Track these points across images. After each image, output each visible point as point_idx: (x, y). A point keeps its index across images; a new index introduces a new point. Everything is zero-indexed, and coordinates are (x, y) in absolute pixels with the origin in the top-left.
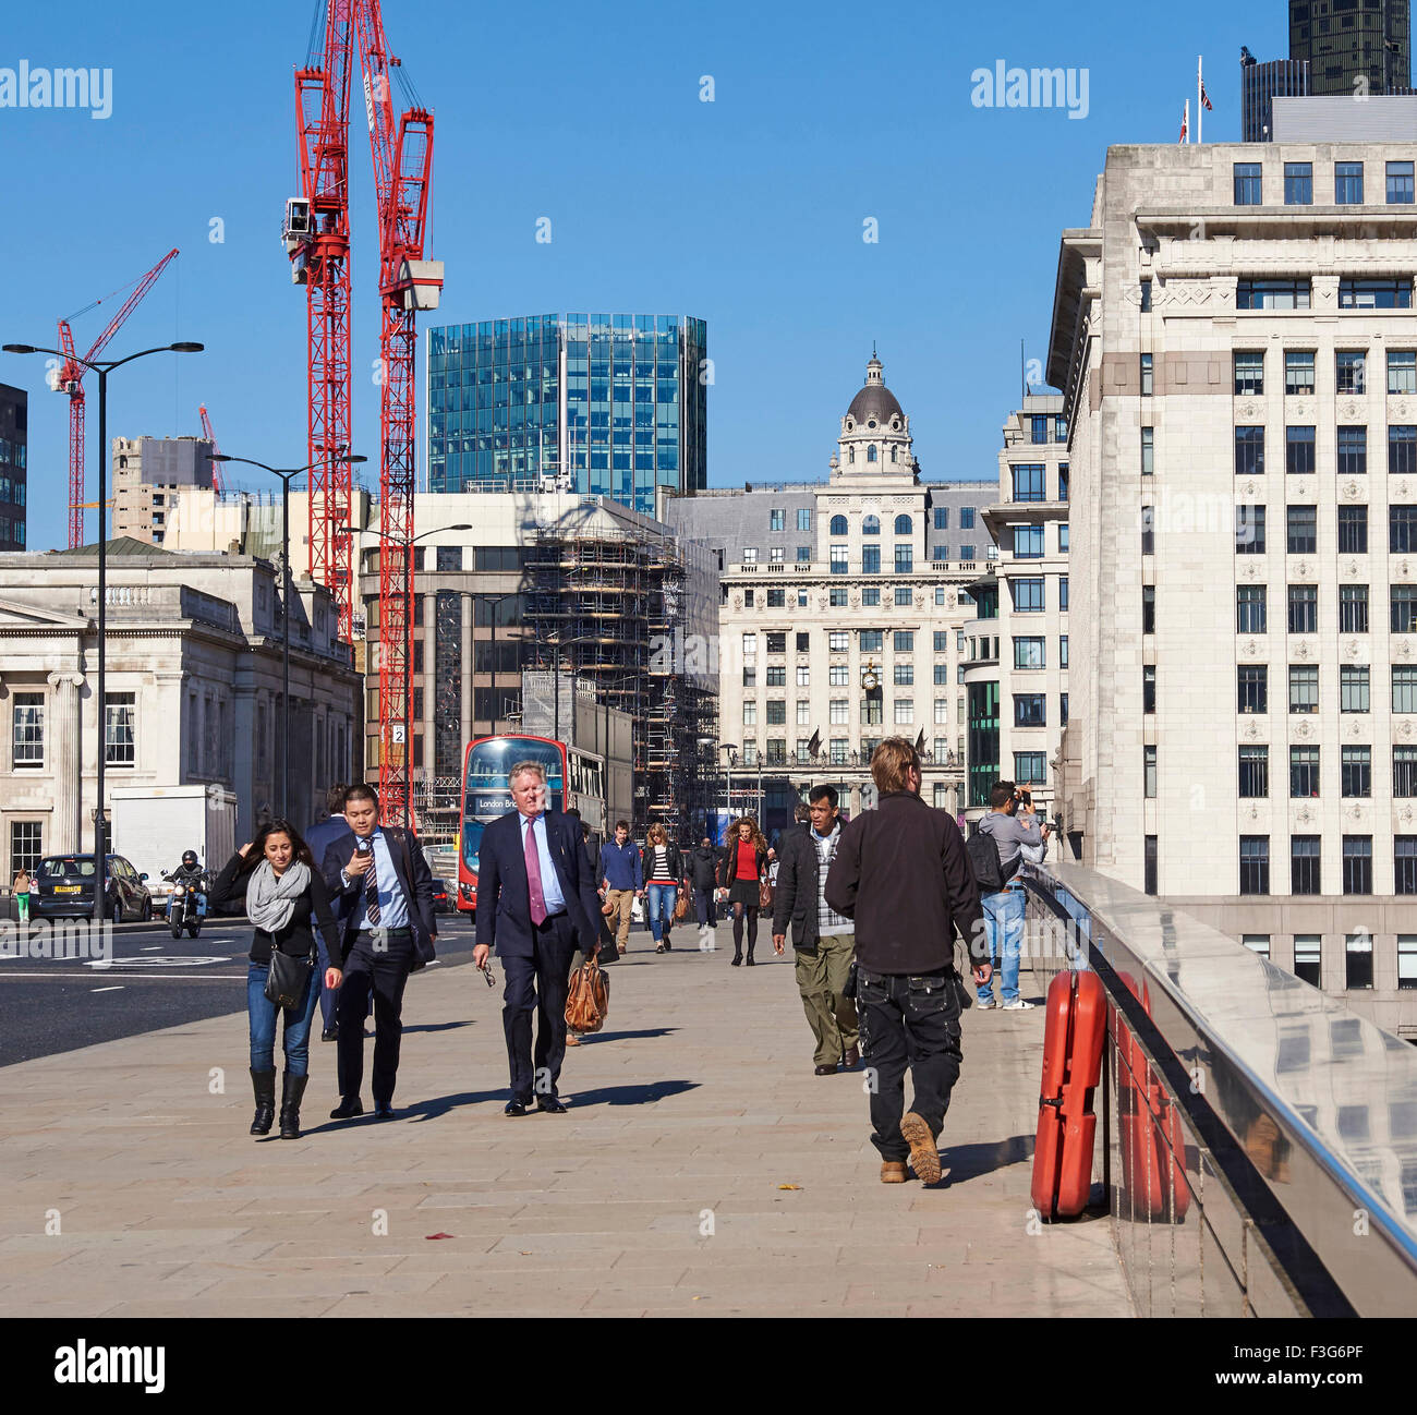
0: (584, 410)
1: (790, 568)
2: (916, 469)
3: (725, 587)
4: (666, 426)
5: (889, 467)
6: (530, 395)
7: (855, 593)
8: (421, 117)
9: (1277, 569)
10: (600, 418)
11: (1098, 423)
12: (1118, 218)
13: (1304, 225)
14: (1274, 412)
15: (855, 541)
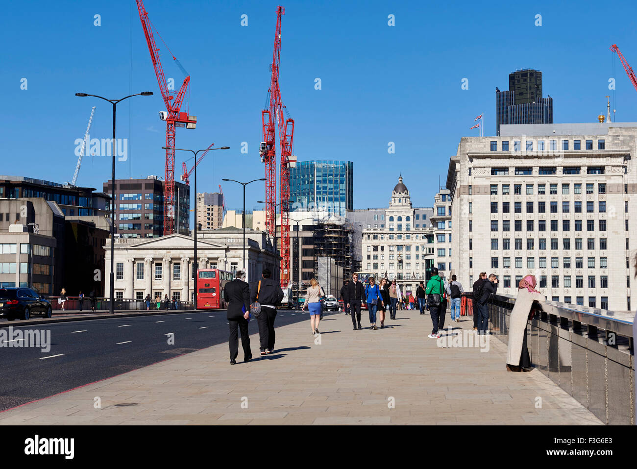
0: (321, 186)
1: (379, 230)
2: (411, 204)
3: (363, 234)
4: (342, 190)
5: (404, 204)
6: (306, 182)
7: (396, 236)
8: (291, 121)
9: (500, 235)
10: (325, 188)
11: (459, 201)
12: (464, 154)
13: (507, 156)
14: (500, 199)
15: (396, 222)
